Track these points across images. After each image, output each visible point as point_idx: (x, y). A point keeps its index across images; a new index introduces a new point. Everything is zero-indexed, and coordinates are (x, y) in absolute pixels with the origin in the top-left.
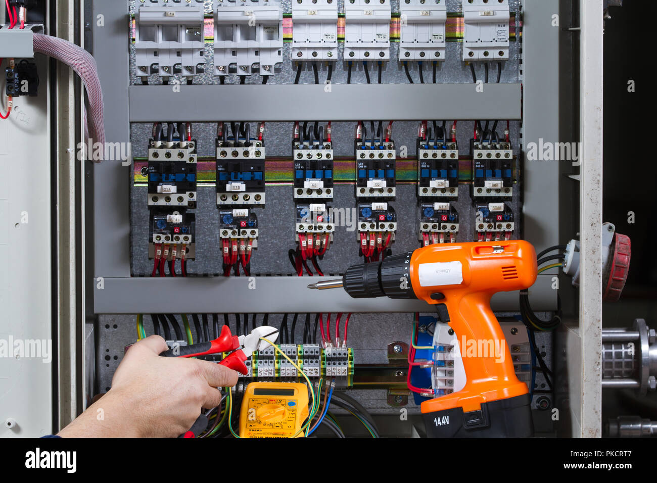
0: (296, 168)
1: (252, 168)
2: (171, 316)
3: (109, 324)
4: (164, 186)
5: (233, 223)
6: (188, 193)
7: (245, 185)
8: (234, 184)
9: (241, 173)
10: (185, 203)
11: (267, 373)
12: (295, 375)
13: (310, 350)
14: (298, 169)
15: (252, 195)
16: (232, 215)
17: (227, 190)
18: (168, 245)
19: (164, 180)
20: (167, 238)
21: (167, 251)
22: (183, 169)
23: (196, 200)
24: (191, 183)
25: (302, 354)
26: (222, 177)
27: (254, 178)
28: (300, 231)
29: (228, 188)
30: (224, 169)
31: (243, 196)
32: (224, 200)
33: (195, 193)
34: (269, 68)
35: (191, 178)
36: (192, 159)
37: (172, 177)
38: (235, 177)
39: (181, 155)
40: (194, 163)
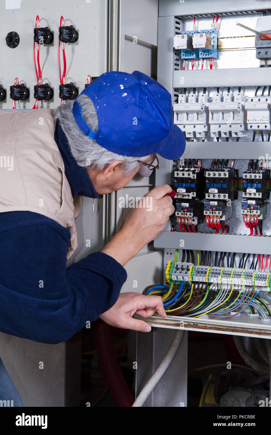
0: (244, 182)
1: (222, 182)
2: (192, 251)
3: (168, 252)
4: (180, 189)
5: (210, 208)
6: (192, 193)
7: (217, 190)
8: (212, 189)
9: (217, 184)
10: (190, 198)
11: (226, 282)
13: (240, 272)
14: (244, 183)
15: (222, 195)
16: (209, 204)
17: (209, 192)
18: (183, 217)
19: (180, 186)
20: (182, 214)
21: (183, 220)
22: (189, 181)
23: (195, 196)
24: (193, 188)
25: (244, 274)
26: (208, 186)
27: (223, 187)
28: (243, 213)
29: (210, 191)
30: (208, 182)
31: (217, 195)
32: (209, 197)
33: (195, 193)
34: (236, 133)
35: (193, 186)
36: (194, 177)
37: (184, 185)
38: (214, 186)
39: (189, 175)
40: (195, 178)
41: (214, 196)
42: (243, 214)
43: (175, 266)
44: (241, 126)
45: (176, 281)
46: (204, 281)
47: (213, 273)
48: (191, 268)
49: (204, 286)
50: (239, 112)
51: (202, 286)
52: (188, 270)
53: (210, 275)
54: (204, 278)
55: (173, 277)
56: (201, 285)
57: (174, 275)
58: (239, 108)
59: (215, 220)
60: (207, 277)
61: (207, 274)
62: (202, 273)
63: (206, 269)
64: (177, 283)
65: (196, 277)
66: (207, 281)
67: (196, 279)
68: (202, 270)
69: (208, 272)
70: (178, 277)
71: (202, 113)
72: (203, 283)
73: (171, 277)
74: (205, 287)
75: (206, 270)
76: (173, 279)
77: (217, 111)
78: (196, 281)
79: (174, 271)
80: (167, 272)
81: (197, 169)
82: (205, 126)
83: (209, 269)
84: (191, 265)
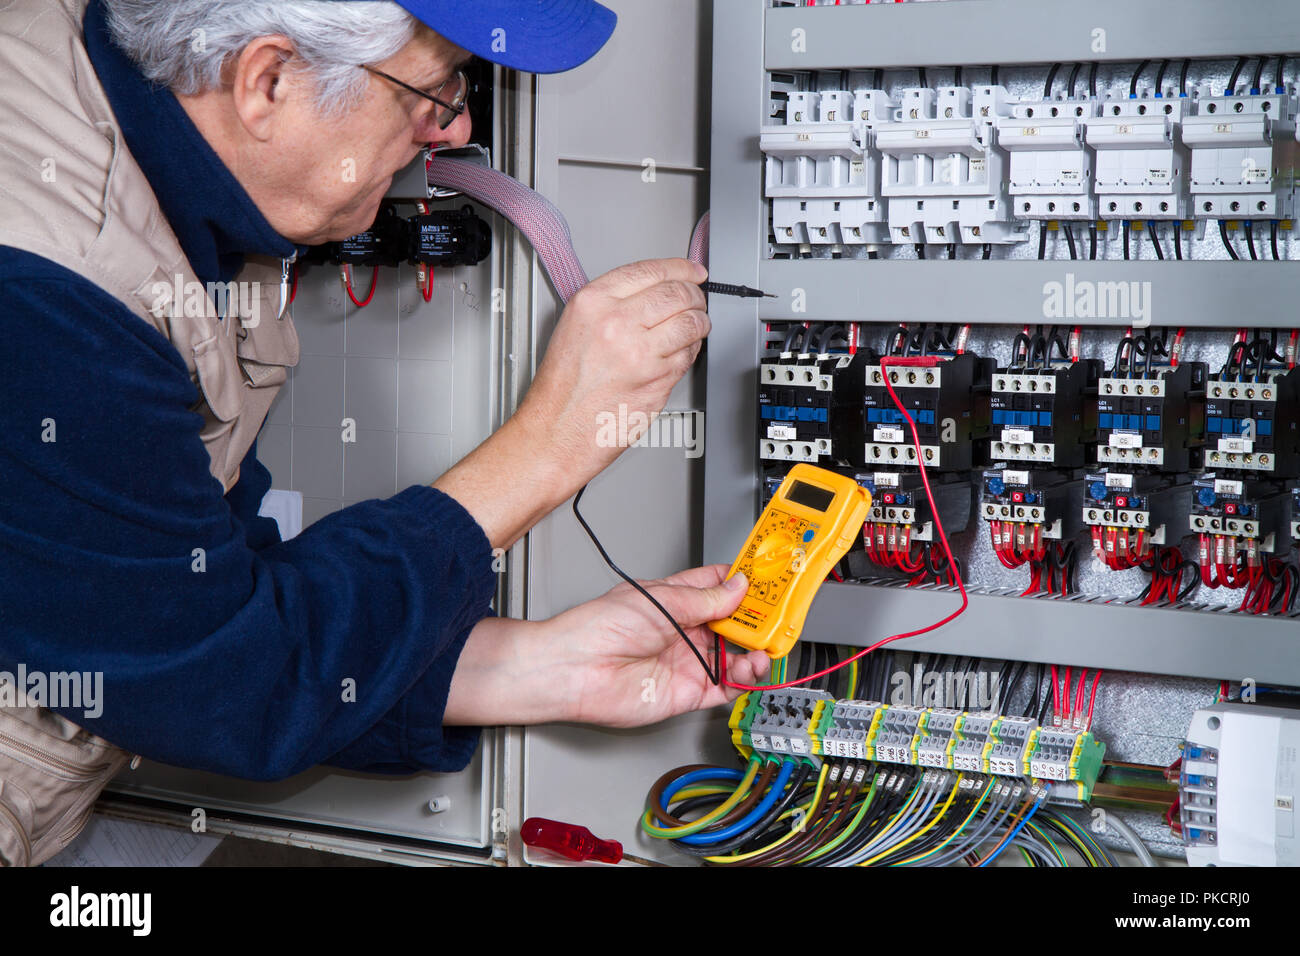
0: (993, 405)
1: (917, 403)
4: (777, 428)
5: (876, 496)
6: (818, 441)
7: (902, 432)
8: (885, 430)
9: (900, 412)
10: (814, 458)
11: (933, 760)
12: (978, 770)
14: (995, 408)
16: (873, 481)
17: (876, 439)
19: (778, 417)
22: (809, 400)
23: (830, 453)
24: (821, 424)
25: (997, 733)
26: (872, 415)
27: (920, 421)
28: (988, 517)
29: (877, 434)
30: (874, 403)
31: (902, 450)
32: (877, 456)
33: (829, 442)
34: (976, 230)
35: (822, 415)
36: (825, 383)
37: (792, 413)
38: (889, 417)
39: (809, 376)
40: (830, 388)
41: (894, 453)
42: (989, 521)
43: (765, 700)
44: (992, 203)
45: (768, 754)
46: (860, 756)
47: (892, 727)
48: (816, 709)
49: (861, 774)
50: (982, 155)
51: (854, 775)
52: (809, 714)
53: (882, 734)
54: (860, 746)
55: (754, 737)
56: (849, 770)
57: (759, 732)
58: (980, 140)
59: (893, 540)
60: (869, 741)
61: (872, 730)
62: (857, 725)
63: (869, 713)
64: (771, 762)
65: (833, 742)
66: (869, 757)
67: (834, 747)
68: (855, 717)
69: (874, 723)
70: (772, 737)
71: (859, 159)
72: (855, 762)
73: (746, 737)
74: (861, 777)
75: (868, 718)
76: (755, 746)
77: (912, 153)
78: (834, 754)
79: (758, 718)
80: (734, 721)
81: (843, 357)
82: (871, 204)
83: (878, 712)
84: (820, 699)
